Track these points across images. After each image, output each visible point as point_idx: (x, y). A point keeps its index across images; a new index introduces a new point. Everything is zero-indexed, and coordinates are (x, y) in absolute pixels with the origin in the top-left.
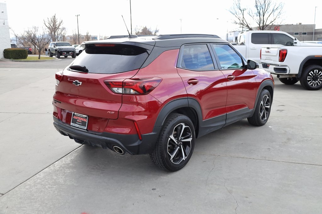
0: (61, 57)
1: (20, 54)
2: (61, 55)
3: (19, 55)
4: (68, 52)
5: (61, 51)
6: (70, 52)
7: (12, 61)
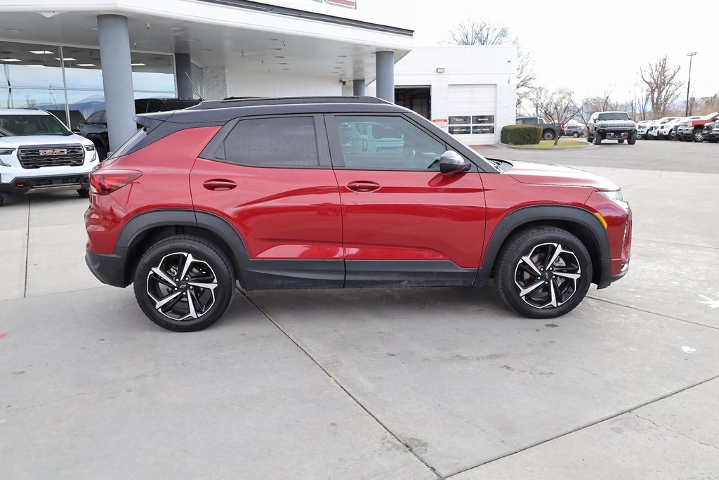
0: (603, 141)
1: (526, 136)
2: (604, 138)
3: (524, 138)
4: (617, 132)
5: (604, 130)
6: (623, 131)
7: (509, 147)
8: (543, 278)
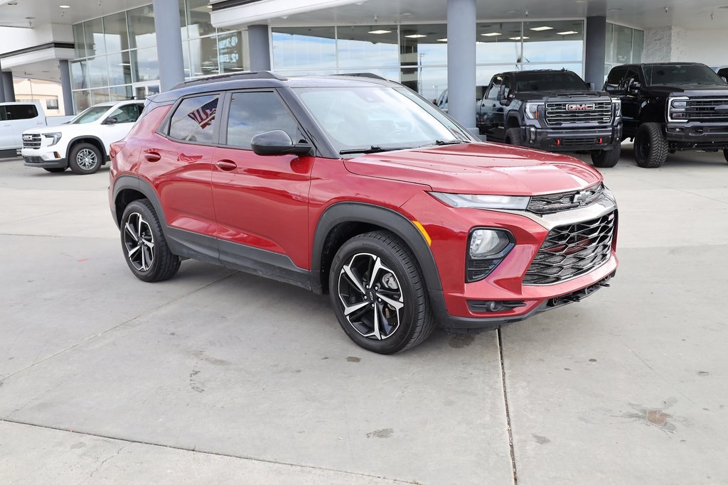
8: (368, 299)
